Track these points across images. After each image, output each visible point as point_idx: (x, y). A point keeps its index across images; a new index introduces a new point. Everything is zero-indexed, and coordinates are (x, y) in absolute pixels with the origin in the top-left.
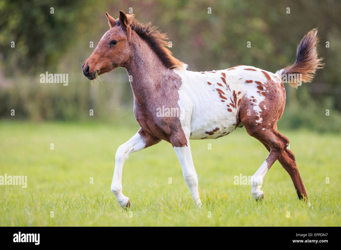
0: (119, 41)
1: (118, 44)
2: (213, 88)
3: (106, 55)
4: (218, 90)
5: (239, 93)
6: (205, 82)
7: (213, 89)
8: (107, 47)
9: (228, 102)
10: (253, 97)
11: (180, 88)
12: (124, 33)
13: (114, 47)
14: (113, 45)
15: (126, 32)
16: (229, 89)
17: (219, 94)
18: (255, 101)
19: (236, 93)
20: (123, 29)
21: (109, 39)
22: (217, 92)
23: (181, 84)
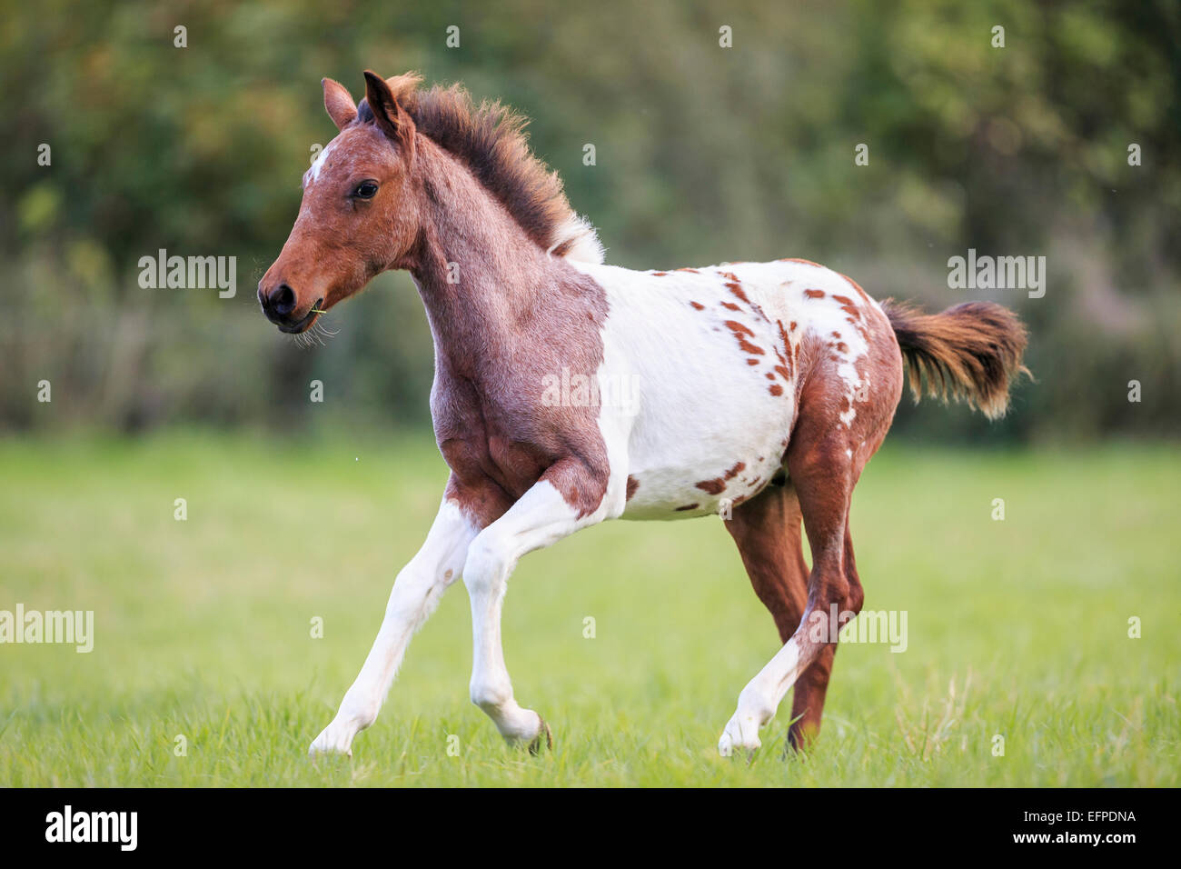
0: (382, 183)
1: (379, 192)
2: (715, 321)
3: (343, 240)
4: (732, 325)
5: (794, 326)
6: (682, 303)
7: (714, 324)
8: (341, 208)
9: (770, 361)
10: (836, 335)
11: (605, 324)
12: (396, 149)
13: (366, 206)
14: (365, 200)
15: (401, 145)
16: (765, 317)
17: (736, 340)
18: (843, 348)
19: (787, 327)
20: (386, 134)
21: (347, 176)
22: (728, 334)
23: (608, 310)
